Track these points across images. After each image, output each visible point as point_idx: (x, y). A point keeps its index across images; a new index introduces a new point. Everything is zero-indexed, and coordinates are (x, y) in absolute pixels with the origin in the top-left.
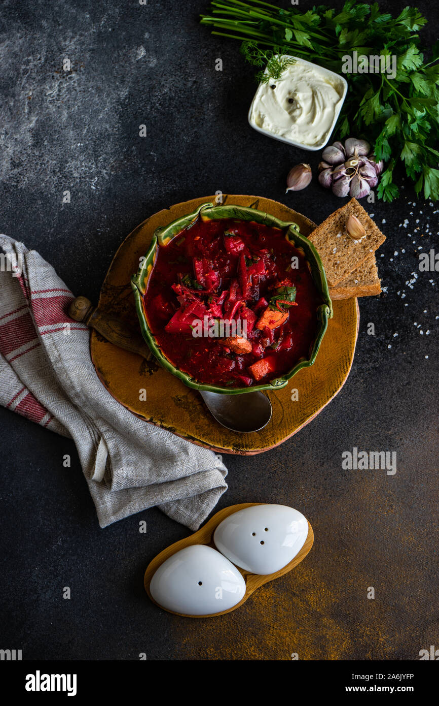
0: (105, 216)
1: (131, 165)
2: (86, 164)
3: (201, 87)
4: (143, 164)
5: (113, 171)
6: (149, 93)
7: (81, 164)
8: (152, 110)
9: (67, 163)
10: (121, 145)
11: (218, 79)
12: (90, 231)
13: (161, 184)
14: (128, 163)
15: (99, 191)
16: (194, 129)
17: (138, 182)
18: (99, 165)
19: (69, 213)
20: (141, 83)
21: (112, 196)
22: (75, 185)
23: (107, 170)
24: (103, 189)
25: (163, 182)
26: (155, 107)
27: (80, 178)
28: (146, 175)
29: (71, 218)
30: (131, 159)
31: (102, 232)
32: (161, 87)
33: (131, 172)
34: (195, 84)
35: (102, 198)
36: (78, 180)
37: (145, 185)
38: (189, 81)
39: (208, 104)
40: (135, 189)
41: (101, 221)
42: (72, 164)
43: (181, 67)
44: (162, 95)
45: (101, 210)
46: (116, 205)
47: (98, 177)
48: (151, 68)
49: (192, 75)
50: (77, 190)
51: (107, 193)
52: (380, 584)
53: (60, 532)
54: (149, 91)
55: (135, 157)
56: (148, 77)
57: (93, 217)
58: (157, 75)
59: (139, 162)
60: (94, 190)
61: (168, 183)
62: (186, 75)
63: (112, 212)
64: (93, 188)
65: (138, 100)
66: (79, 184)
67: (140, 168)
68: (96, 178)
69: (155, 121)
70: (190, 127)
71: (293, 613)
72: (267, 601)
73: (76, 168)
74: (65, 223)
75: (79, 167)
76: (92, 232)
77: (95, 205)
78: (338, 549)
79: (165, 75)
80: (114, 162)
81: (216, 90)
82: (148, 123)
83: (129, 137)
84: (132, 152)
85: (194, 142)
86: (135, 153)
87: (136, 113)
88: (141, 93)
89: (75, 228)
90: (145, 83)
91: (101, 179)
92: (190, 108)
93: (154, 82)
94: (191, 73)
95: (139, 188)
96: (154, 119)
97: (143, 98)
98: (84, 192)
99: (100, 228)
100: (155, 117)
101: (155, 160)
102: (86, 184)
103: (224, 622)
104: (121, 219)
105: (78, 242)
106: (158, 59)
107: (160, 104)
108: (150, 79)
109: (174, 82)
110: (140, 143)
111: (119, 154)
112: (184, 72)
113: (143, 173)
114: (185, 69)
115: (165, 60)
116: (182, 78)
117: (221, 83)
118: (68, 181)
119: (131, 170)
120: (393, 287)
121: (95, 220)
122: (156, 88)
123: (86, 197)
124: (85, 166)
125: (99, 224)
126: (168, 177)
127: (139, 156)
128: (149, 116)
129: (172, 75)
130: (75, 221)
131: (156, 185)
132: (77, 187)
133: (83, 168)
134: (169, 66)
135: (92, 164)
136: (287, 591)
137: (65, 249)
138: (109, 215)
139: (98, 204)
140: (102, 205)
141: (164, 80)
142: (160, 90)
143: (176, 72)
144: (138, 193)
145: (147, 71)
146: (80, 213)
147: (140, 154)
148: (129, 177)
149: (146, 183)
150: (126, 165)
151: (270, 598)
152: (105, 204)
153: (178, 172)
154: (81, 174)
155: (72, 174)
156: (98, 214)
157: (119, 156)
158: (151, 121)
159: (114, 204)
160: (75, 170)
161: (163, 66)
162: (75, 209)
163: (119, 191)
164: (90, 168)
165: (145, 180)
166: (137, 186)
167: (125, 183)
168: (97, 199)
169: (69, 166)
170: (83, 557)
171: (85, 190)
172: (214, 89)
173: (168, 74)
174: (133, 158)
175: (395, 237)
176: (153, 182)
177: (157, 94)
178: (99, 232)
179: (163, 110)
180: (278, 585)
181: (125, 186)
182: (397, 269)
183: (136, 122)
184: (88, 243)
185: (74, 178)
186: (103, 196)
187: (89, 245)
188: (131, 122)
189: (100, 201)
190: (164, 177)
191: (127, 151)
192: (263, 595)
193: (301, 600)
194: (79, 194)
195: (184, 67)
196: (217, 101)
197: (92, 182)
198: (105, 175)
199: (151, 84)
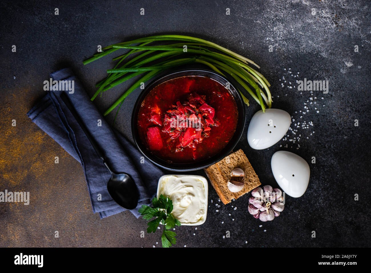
0: (251, 46)
1: (281, 60)
2: (281, 34)
3: (329, 99)
4: (282, 67)
5: (277, 50)
6: (324, 69)
7: (281, 31)
8: (314, 71)
9: (281, 23)
10: (293, 54)
11: (334, 109)
12: (242, 38)
13: (270, 77)
14: (282, 58)
15: (266, 42)
16: (303, 96)
17: (271, 64)
18: (281, 42)
19: (252, 26)
20: (330, 64)
21: (263, 50)
22: (269, 29)
23: (278, 46)
24: (267, 44)
25: (271, 79)
26: (316, 73)
27: (273, 31)
28: (275, 69)
29: (249, 27)
30: (285, 60)
31: (241, 44)
32: (329, 77)
33: (277, 60)
34: (330, 96)
35: (261, 44)
36: (272, 30)
37: (270, 68)
38: (332, 92)
39: (318, 104)
40: (267, 63)
41: (248, 43)
42: (281, 26)
43: (340, 88)
44: (323, 77)
45: (254, 43)
46: (258, 52)
47: (274, 41)
48: (339, 70)
49: (336, 94)
50: (266, 29)
51: (264, 47)
52: (46, 202)
53: (72, 26)
54: (326, 69)
55: (286, 62)
56: (334, 69)
57: (250, 39)
58: (335, 73)
59: (283, 64)
60: (266, 39)
61: (271, 81)
62: (336, 90)
63: (253, 50)
64: (267, 39)
65: (320, 63)
66: (269, 30)
67: (279, 65)
68: (273, 40)
69: (308, 73)
70: (305, 93)
71: (30, 154)
72: (36, 140)
73: (279, 29)
74: (246, 23)
75: (279, 30)
76: (241, 39)
77: (257, 40)
78: (65, 179)
79: (336, 78)
80: (283, 50)
81: (327, 108)
82: (307, 69)
83: (298, 59)
84: (289, 60)
85: (296, 96)
86: (288, 62)
87: (313, 62)
88: (325, 64)
89: (244, 29)
90: (331, 67)
91: (273, 43)
92: (316, 93)
93: (331, 72)
94: (337, 93)
95: (268, 65)
96: (309, 72)
97: (322, 66)
98: (265, 34)
99: (244, 43)
100: (310, 73)
101: (284, 74)
102: (269, 35)
103: (24, 117)
104: (249, 55)
105: (235, 31)
106: (345, 74)
107: (318, 76)
108: (333, 70)
109: (331, 83)
110: (294, 65)
111: (288, 53)
112: (337, 89)
113: (277, 67)
114: (339, 90)
115: (344, 78)
116: (334, 88)
117: (331, 111)
118: (271, 24)
119: (278, 60)
120: (212, 210)
121: (248, 40)
122: (328, 73)
123: (262, 35)
124: (280, 34)
125: (246, 43)
126: (275, 81)
127: (287, 64)
128: (311, 70)
129: (336, 82)
130: (248, 29)
131: (269, 74)
132: (267, 30)
133: (279, 33)
134: (342, 81)
135: (281, 38)
136: (42, 151)
137: (231, 24)
138: (251, 48)
139: (258, 42)
140: (257, 44)
141: (332, 78)
142: (326, 76)
143: (337, 84)
144: (265, 64)
145: (338, 68)
146: (252, 32)
147: (288, 65)
148: (274, 59)
149: (271, 69)
150: (281, 57)
151: (38, 141)
152: (258, 46)
153: (277, 87)
154: (275, 31)
155: (275, 26)
156: (252, 42)
157: (286, 53)
158: (308, 71)
159: (258, 51)
160: (278, 28)
161: (341, 77)
162: (255, 29)
163: (266, 53)
164: (279, 37)
165: (273, 68)
166: (269, 64)
167: (270, 57)
168: (261, 41)
169: (280, 25)
170: (58, 39)
171: (266, 34)
172: (328, 107)
173: (336, 80)
174: (286, 61)
175: (241, 211)
176: (271, 72)
177: (324, 74)
178: (242, 43)
179: (314, 78)
180: (45, 146)
181: (269, 57)
182: (223, 212)
183: (307, 62)
184: (235, 37)
185: (273, 28)
186: (262, 44)
187: (234, 37)
188: (307, 59)
189: (260, 43)
190: (274, 79)
191: (289, 57)
192: (39, 138)
193: (36, 158)
194: (263, 31)
195: (341, 89)
196: (320, 109)
197: (271, 38)
198: (275, 45)
199: (330, 70)
